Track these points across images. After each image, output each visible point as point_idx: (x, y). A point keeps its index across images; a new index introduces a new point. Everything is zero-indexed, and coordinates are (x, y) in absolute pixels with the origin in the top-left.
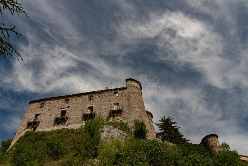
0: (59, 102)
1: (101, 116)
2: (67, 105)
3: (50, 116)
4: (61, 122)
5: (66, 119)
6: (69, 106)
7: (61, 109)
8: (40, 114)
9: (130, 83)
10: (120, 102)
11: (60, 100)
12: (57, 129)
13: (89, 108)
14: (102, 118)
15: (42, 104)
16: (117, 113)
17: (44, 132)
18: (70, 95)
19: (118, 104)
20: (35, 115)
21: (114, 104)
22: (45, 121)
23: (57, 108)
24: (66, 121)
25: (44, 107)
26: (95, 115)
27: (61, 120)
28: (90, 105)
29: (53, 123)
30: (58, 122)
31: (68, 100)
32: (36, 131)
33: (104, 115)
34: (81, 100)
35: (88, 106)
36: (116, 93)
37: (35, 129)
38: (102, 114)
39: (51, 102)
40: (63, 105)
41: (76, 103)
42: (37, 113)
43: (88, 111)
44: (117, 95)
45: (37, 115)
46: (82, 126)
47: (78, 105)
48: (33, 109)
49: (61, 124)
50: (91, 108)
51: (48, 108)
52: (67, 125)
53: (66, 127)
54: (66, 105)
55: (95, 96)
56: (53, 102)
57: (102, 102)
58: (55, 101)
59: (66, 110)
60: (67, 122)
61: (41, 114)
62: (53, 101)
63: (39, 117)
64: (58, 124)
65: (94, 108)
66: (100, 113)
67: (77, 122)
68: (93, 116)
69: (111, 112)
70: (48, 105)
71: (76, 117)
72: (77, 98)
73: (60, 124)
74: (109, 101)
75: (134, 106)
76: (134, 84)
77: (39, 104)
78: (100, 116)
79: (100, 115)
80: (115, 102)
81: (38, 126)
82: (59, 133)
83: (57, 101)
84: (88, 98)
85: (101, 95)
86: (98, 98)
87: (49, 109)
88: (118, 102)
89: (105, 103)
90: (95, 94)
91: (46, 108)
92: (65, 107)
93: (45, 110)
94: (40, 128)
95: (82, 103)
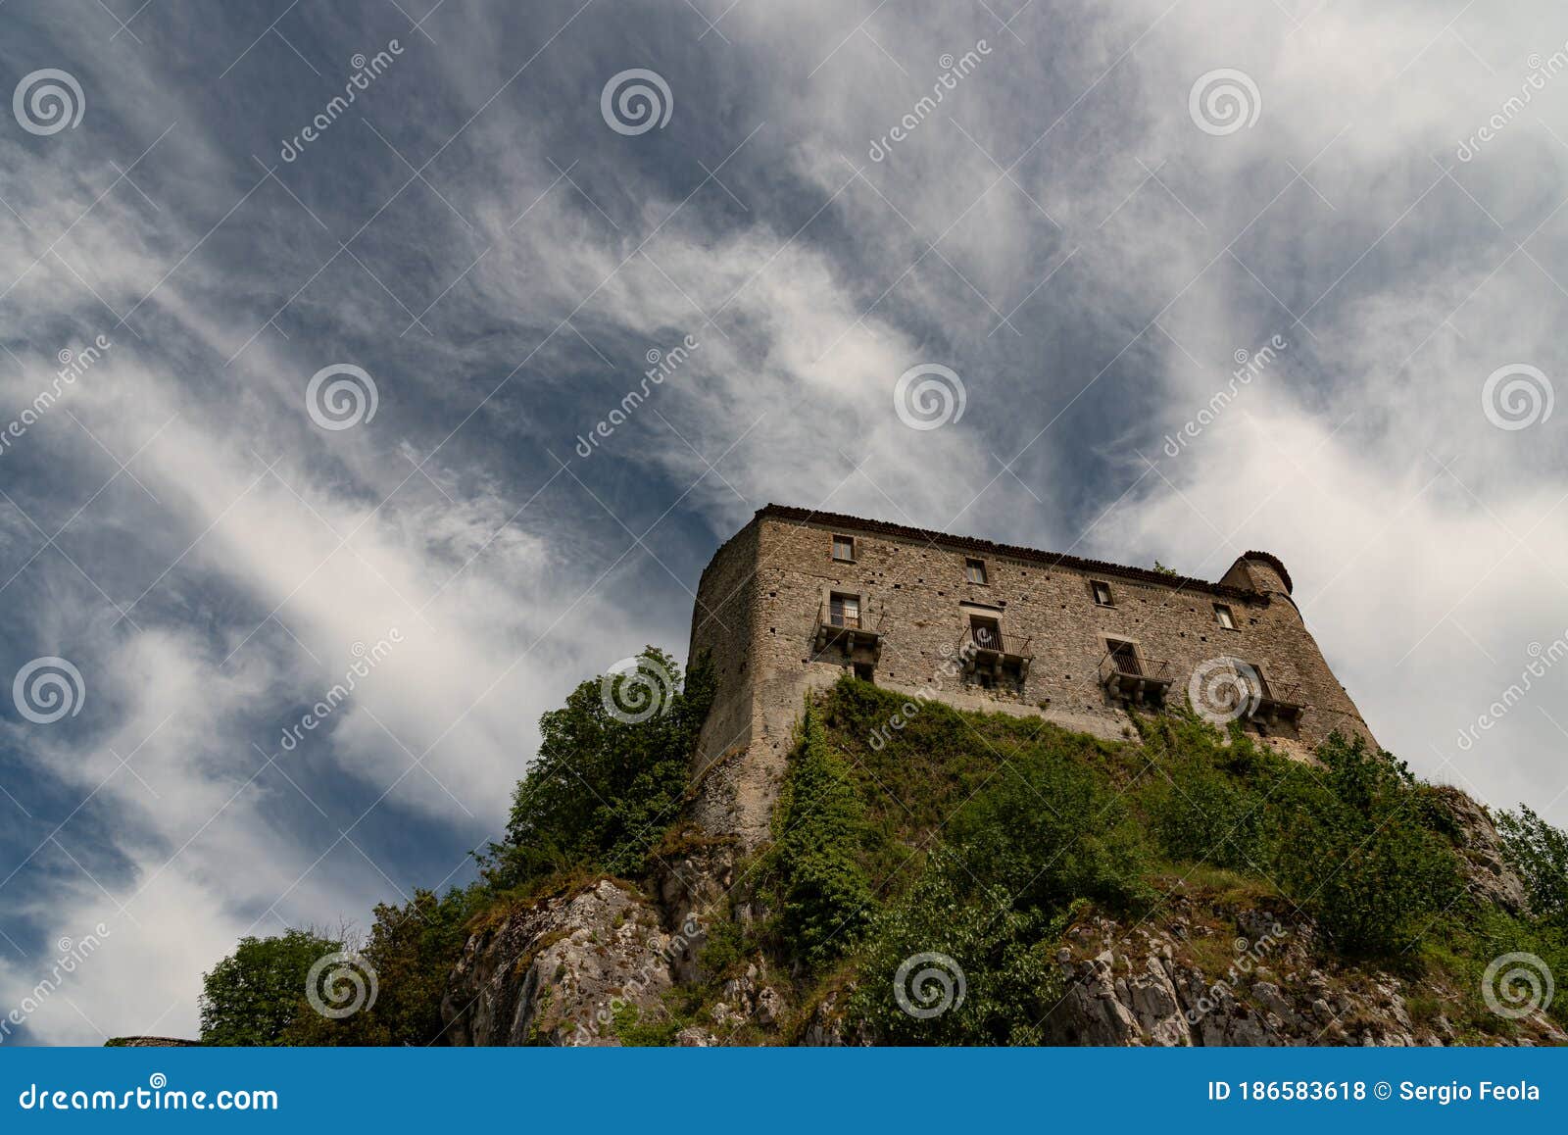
0: (937, 565)
2: (986, 590)
3: (920, 625)
4: (1000, 680)
5: (1016, 670)
6: (1003, 603)
7: (963, 603)
8: (854, 598)
10: (1262, 663)
12: (1001, 714)
13: (1112, 644)
15: (839, 540)
16: (1274, 719)
18: (989, 543)
20: (826, 595)
23: (941, 594)
24: (1024, 683)
28: (1115, 632)
31: (981, 564)
32: (880, 685)
34: (1052, 588)
35: (1102, 635)
36: (1218, 607)
37: (865, 672)
39: (888, 545)
40: (963, 586)
41: (1036, 595)
42: (839, 589)
44: (1227, 620)
46: (1125, 733)
47: (1049, 612)
48: (800, 558)
49: (1003, 692)
51: (890, 581)
52: (1043, 706)
53: (1040, 714)
54: (984, 595)
55: (1117, 588)
56: (904, 550)
57: (1168, 635)
58: (913, 552)
59: (994, 621)
60: (1031, 687)
61: (864, 601)
62: (897, 546)
64: (987, 683)
65: (1141, 653)
66: (1180, 691)
67: (1084, 701)
68: (1158, 698)
70: (882, 562)
71: (1068, 677)
72: (1023, 568)
73: (996, 687)
74: (1204, 640)
77: (821, 537)
78: (1189, 709)
79: (1186, 700)
81: (876, 661)
83: (921, 550)
84: (1080, 586)
85: (1147, 593)
86: (1134, 603)
87: (897, 586)
89: (1184, 643)
90: (1116, 578)
91: (874, 574)
92: (984, 603)
93: (872, 582)
94: (892, 675)
95: (1064, 607)
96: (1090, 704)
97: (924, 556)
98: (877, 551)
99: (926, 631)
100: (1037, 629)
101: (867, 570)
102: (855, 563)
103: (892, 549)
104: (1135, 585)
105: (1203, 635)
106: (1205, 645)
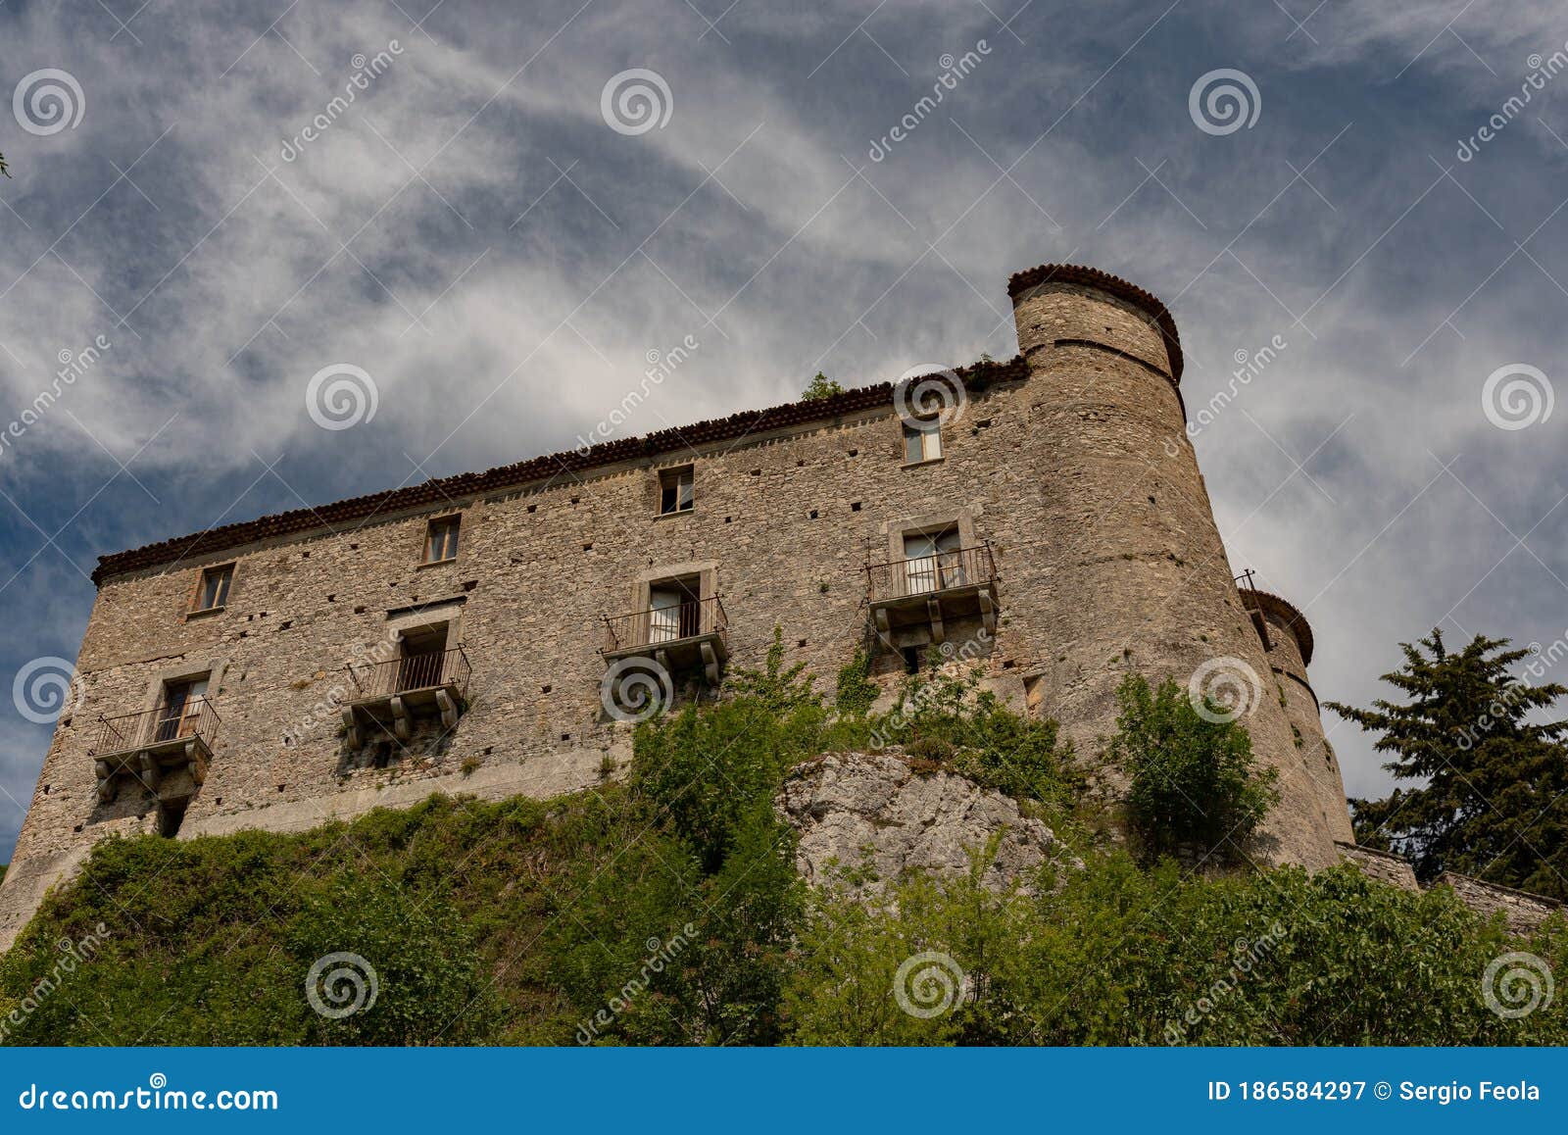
0: (370, 555)
1: (788, 664)
2: (446, 571)
3: (303, 686)
4: (405, 742)
5: (447, 715)
6: (469, 586)
7: (393, 614)
8: (204, 677)
9: (1053, 307)
10: (967, 513)
11: (381, 532)
12: (378, 812)
13: (659, 588)
14: (798, 682)
15: (210, 576)
16: (937, 628)
17: (260, 838)
18: (468, 477)
19: (944, 536)
20: (155, 688)
21: (910, 538)
22: (255, 740)
23: (359, 610)
24: (452, 733)
25: (233, 607)
26: (723, 659)
27: (401, 726)
28: (672, 561)
29: (331, 752)
30: (377, 740)
31: (454, 522)
32: (189, 832)
33: (811, 654)
34: (577, 519)
35: (646, 576)
37: (172, 817)
38: (790, 642)
39: (292, 552)
40: (406, 579)
41: (537, 545)
42: (178, 669)
43: (658, 618)
44: (932, 446)
45: (177, 691)
46: (606, 769)
47: (555, 568)
48: (133, 637)
49: (407, 764)
50: (682, 593)
51: (275, 618)
52: (469, 769)
53: (453, 787)
54: (442, 581)
55: (710, 467)
56: (318, 549)
57: (782, 528)
58: (336, 546)
59: (443, 628)
60: (466, 735)
61: (216, 677)
62: (309, 548)
63: (195, 703)
64: (384, 757)
65: (708, 589)
66: (770, 636)
67: (558, 730)
68: (711, 670)
69: (881, 615)
70: (273, 588)
71: (547, 689)
72: (532, 499)
73: (399, 758)
74: (856, 507)
75: (1115, 550)
76: (1102, 317)
77: (182, 581)
78: (773, 668)
79: (777, 652)
80: (915, 523)
81: (199, 784)
82: (397, 843)
83: (351, 538)
84: (639, 491)
85: (768, 455)
86: (739, 486)
87: (287, 625)
88: (940, 520)
89: (812, 530)
90: (714, 446)
91: (251, 618)
92: (433, 598)
93: (243, 635)
94: (218, 801)
95: (588, 547)
96: (569, 729)
97: (354, 547)
98: (270, 573)
99: (307, 693)
100: (519, 614)
101: (240, 614)
102: (222, 610)
103: (299, 557)
104: (746, 447)
105: (858, 498)
106: (857, 516)
